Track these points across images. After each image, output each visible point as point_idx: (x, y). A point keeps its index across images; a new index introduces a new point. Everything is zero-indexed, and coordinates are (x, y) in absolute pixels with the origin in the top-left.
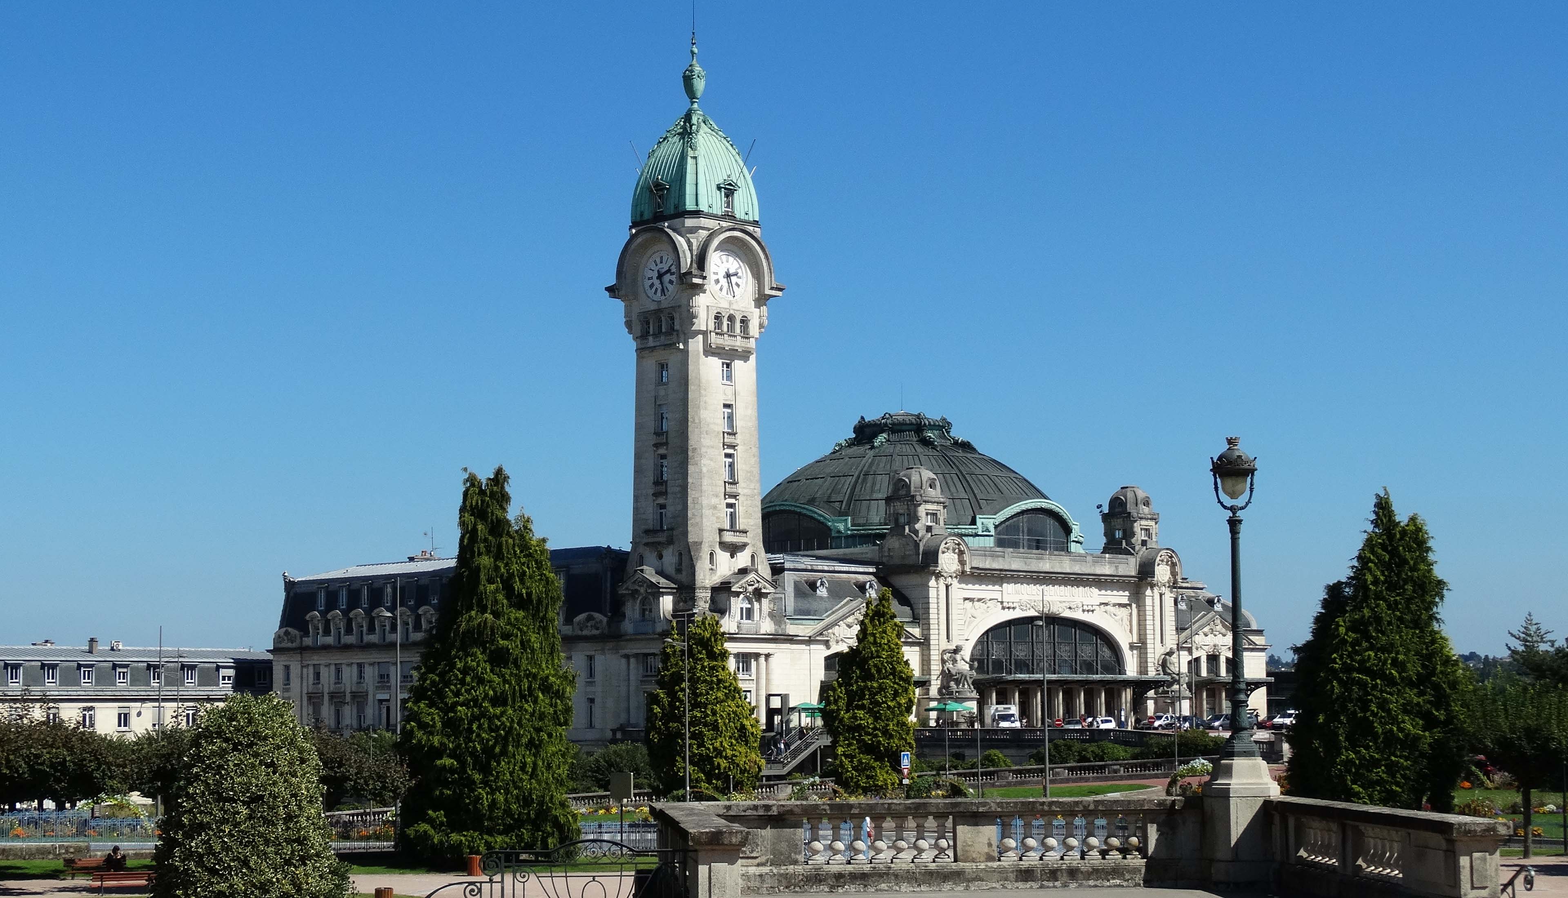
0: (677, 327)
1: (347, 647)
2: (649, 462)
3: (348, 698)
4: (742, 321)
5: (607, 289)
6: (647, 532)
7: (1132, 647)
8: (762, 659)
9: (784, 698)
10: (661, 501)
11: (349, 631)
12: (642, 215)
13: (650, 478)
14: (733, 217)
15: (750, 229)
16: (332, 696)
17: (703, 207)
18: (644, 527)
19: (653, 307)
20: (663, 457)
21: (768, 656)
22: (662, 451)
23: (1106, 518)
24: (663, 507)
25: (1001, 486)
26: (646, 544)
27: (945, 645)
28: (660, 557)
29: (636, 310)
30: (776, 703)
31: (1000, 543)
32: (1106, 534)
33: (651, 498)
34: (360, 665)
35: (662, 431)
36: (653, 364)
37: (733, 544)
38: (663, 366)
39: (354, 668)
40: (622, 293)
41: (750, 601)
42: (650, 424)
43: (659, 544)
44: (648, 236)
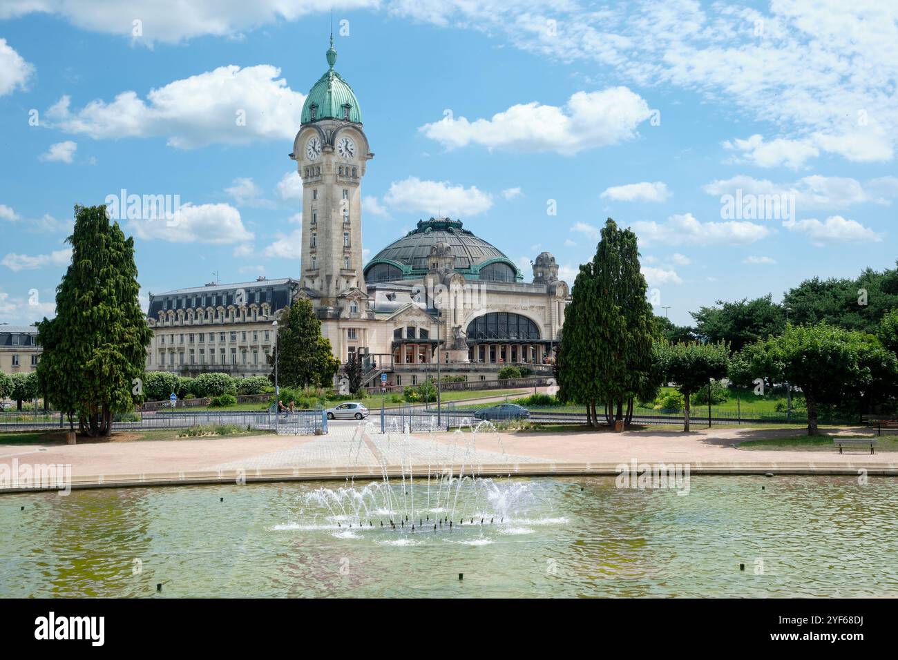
0: (321, 173)
1: (176, 327)
2: (309, 236)
3: (176, 350)
4: (353, 170)
5: (290, 155)
6: (307, 271)
7: (545, 325)
8: (362, 331)
9: (366, 350)
10: (314, 255)
11: (177, 319)
12: (306, 119)
13: (309, 244)
14: (349, 121)
15: (357, 126)
16: (169, 349)
17: (334, 115)
18: (306, 268)
19: (311, 163)
20: (315, 235)
21: (364, 329)
22: (314, 232)
23: (535, 267)
24: (314, 258)
25: (483, 251)
26: (307, 277)
27: (453, 324)
28: (313, 282)
29: (303, 165)
30: (362, 352)
31: (480, 278)
32: (534, 275)
33: (309, 254)
34: (182, 335)
35: (314, 222)
36: (310, 191)
37: (347, 276)
38: (315, 192)
39: (179, 336)
40: (296, 157)
41: (356, 303)
42: (309, 219)
43: (312, 276)
44: (308, 129)
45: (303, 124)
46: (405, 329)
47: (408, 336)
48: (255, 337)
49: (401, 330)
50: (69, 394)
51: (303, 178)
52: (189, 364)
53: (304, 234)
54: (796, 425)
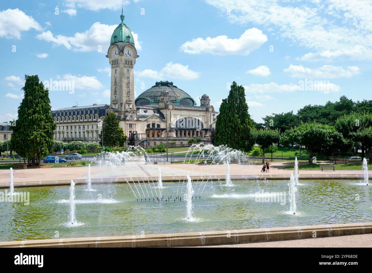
0: (118, 63)
1: (61, 123)
2: (114, 88)
3: (61, 132)
4: (131, 62)
6: (113, 101)
7: (205, 123)
8: (134, 125)
9: (136, 132)
10: (115, 95)
11: (61, 120)
12: (112, 42)
13: (114, 91)
14: (129, 43)
15: (132, 45)
16: (59, 132)
17: (123, 40)
18: (112, 100)
19: (114, 59)
20: (116, 87)
21: (135, 124)
22: (116, 86)
23: (201, 100)
24: (116, 96)
25: (181, 94)
26: (113, 103)
27: (169, 122)
28: (115, 106)
29: (111, 60)
30: (135, 133)
31: (180, 104)
32: (201, 103)
33: (114, 95)
34: (63, 126)
35: (116, 82)
36: (114, 70)
37: (129, 103)
38: (116, 70)
39: (62, 127)
40: (109, 57)
41: (132, 114)
42: (114, 81)
43: (115, 103)
44: (113, 46)
45: (111, 44)
46: (151, 124)
47: (152, 127)
48: (93, 127)
49: (149, 124)
50: (24, 149)
51: (111, 65)
52: (66, 138)
53: (111, 87)
54: (304, 161)
